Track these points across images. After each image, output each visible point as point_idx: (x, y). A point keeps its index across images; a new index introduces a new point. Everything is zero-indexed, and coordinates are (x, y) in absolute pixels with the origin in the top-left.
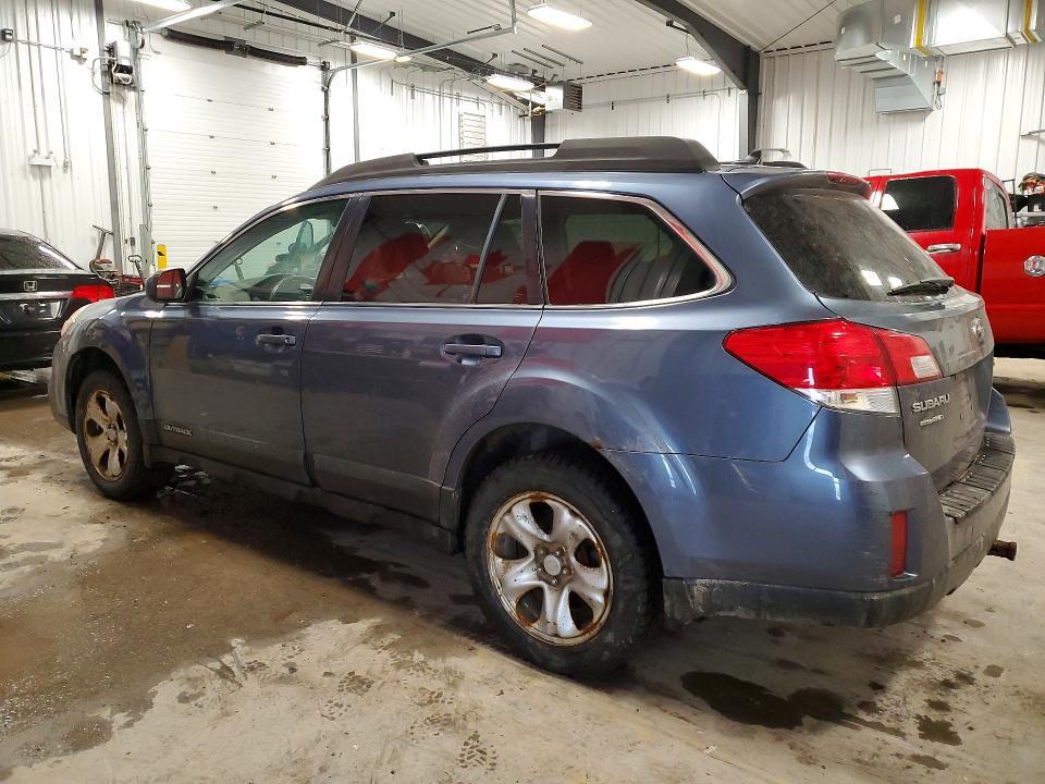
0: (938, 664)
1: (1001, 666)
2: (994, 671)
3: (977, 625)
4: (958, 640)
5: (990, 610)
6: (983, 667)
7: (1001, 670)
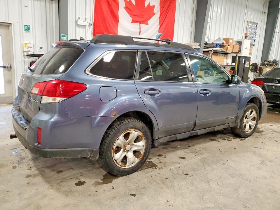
0: (27, 162)
1: (14, 169)
2: (14, 167)
3: (28, 176)
4: (28, 170)
5: (28, 183)
6: (17, 167)
7: (13, 168)
